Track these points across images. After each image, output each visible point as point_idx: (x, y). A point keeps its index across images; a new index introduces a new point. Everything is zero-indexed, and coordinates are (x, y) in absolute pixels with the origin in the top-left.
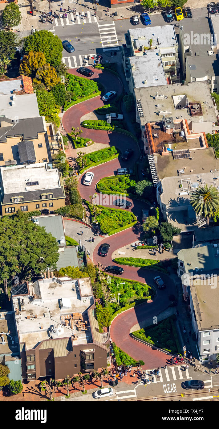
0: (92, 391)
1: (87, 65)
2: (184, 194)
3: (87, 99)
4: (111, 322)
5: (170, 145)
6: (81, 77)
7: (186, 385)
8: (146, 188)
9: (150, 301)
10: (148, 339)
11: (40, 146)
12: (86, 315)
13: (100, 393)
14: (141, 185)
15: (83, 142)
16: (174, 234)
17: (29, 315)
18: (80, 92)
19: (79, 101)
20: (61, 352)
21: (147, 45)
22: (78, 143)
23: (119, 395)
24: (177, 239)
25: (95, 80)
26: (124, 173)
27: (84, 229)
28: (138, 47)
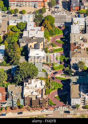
0: (41, 110)
1: (61, 26)
2: (77, 62)
3: (59, 35)
4: (50, 93)
5: (76, 49)
6: (59, 29)
7: (65, 112)
8: (68, 60)
9: (62, 89)
10: (59, 99)
11: (42, 45)
12: (42, 90)
13: (43, 111)
14: (67, 59)
15: (55, 46)
16: (72, 72)
17: (27, 88)
18: (57, 33)
19: (57, 35)
20: (34, 99)
21: (77, 22)
22: (54, 46)
23: (48, 112)
24: (73, 74)
25: (62, 30)
26: (64, 55)
27: (49, 68)
28: (74, 22)
